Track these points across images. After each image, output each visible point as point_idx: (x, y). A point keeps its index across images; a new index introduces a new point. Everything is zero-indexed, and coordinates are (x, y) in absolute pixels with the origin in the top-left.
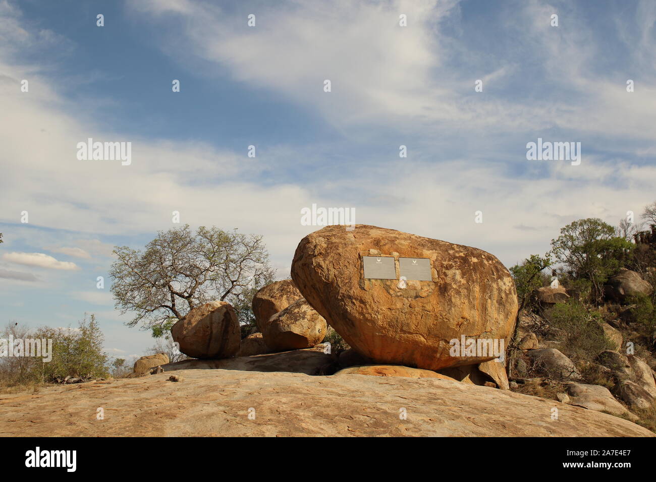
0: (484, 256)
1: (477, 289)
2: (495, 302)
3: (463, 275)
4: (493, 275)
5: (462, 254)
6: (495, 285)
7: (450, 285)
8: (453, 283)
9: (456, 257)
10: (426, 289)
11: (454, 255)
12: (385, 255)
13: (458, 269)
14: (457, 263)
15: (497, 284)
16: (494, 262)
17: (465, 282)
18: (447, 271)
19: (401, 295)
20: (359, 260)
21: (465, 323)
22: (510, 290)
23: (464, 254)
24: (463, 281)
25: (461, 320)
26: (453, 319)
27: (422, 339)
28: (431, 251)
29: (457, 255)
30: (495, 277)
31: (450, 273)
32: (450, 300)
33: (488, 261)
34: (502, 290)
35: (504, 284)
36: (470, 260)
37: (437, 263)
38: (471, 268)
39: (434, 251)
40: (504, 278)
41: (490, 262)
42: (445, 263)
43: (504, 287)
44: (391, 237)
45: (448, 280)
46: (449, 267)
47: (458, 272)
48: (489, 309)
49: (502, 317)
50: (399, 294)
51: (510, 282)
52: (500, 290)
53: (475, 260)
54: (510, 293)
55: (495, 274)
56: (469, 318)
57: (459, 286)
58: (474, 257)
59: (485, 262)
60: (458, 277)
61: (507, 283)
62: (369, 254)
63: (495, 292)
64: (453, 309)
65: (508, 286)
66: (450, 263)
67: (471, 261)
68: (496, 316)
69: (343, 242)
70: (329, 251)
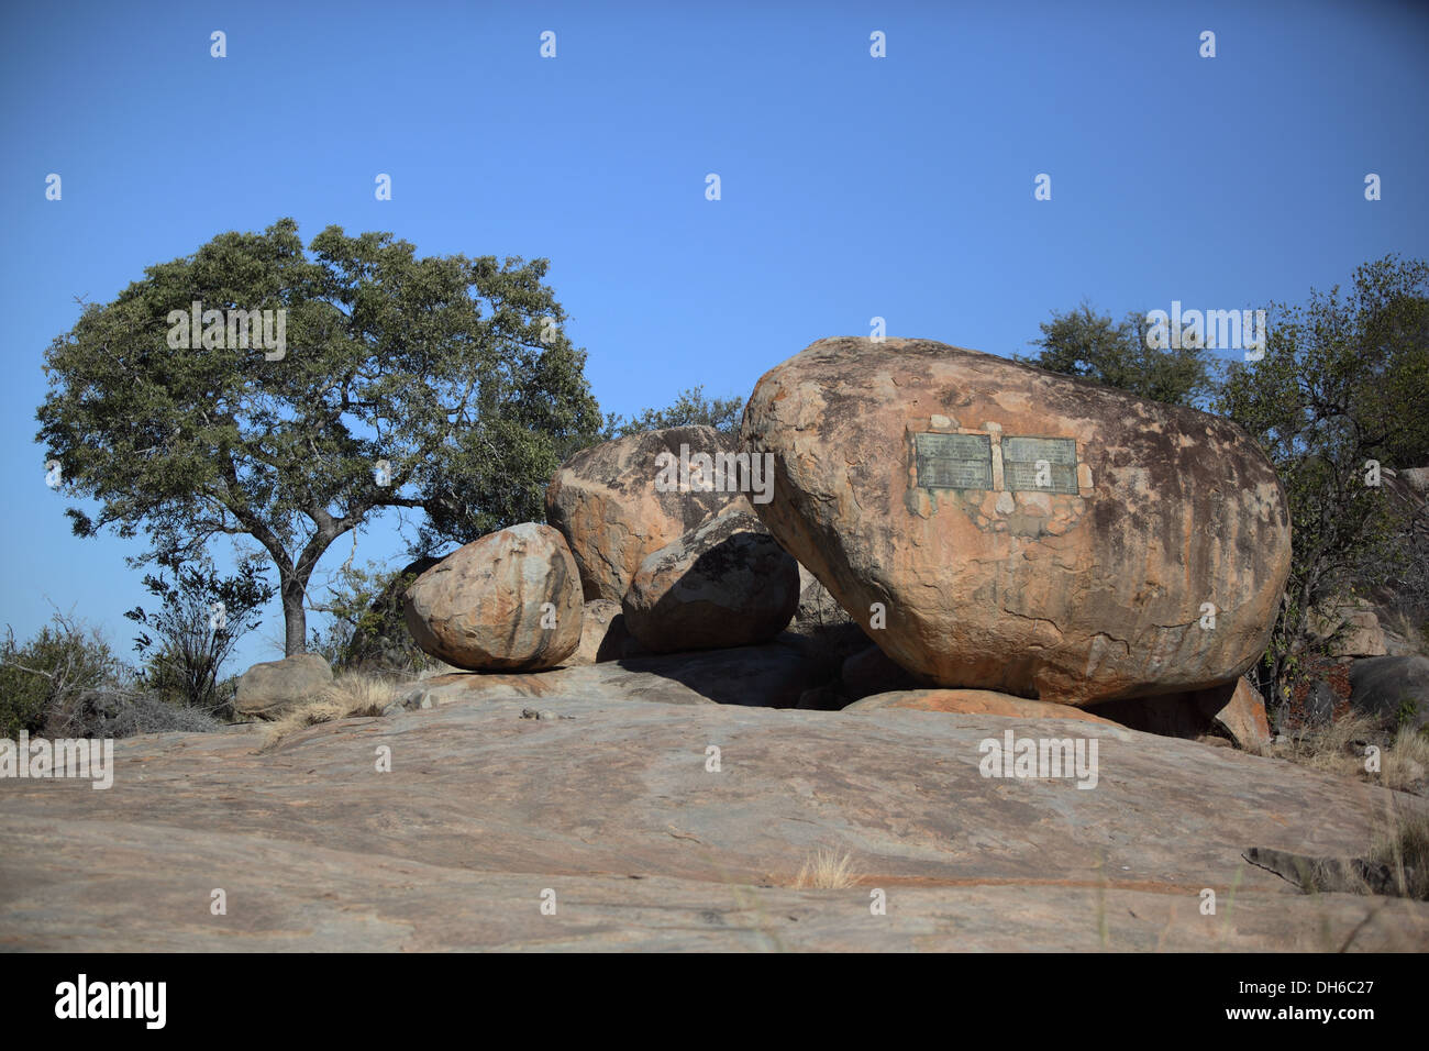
0: (1213, 428)
1: (1187, 513)
2: (1232, 544)
3: (1154, 480)
4: (1231, 477)
5: (1155, 428)
6: (1232, 504)
7: (1122, 504)
8: (1128, 501)
9: (1138, 435)
10: (1063, 516)
11: (1136, 431)
12: (967, 431)
13: (1141, 466)
14: (1141, 451)
15: (1240, 500)
16: (1236, 443)
17: (1158, 498)
18: (1115, 471)
19: (1003, 530)
20: (906, 443)
21: (1155, 595)
22: (1271, 514)
23: (1161, 427)
24: (1154, 496)
25: (1145, 588)
26: (1127, 587)
27: (1052, 631)
28: (1079, 420)
29: (1144, 429)
30: (1236, 483)
31: (1122, 475)
32: (1119, 541)
33: (1220, 444)
34: (1251, 516)
35: (1258, 499)
36: (1174, 443)
37: (1092, 450)
38: (1176, 462)
39: (1087, 419)
40: (1260, 485)
41: (1226, 445)
42: (1112, 451)
43: (1256, 508)
44: (983, 383)
45: (1117, 494)
46: (1122, 461)
47: (1143, 473)
48: (1217, 561)
49: (1249, 579)
50: (999, 527)
51: (1272, 496)
52: (1244, 513)
53: (1187, 441)
54: (1272, 522)
55: (1236, 475)
56: (1163, 584)
57: (1144, 509)
58: (1184, 434)
59: (1214, 445)
60: (1142, 487)
61: (1266, 498)
62: (930, 426)
63: (1234, 523)
64: (1126, 561)
65: (1268, 504)
66: (1125, 450)
67: (1178, 445)
68: (1233, 578)
69: (868, 395)
70: (833, 419)
